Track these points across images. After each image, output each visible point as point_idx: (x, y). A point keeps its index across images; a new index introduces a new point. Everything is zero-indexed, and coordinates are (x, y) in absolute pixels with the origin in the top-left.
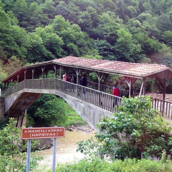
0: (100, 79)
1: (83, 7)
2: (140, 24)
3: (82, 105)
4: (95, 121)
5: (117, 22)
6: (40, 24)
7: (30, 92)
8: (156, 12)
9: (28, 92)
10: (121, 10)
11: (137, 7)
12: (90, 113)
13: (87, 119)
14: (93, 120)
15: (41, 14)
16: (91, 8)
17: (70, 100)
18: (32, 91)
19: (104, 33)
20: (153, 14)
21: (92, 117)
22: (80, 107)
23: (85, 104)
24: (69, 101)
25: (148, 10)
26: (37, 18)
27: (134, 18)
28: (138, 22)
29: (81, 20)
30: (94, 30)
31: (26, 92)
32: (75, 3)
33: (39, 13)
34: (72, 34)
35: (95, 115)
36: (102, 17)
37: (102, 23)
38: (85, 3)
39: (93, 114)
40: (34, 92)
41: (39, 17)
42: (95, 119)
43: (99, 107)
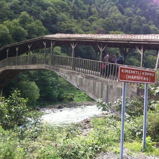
0: (102, 49)
1: (44, 7)
2: (90, 24)
3: (80, 76)
4: (95, 91)
5: (72, 21)
6: (7, 18)
7: (13, 69)
8: (101, 16)
9: (10, 69)
10: (75, 12)
11: (87, 11)
12: (89, 83)
13: (85, 90)
14: (93, 90)
15: (8, 10)
16: (51, 8)
17: (64, 72)
18: (15, 68)
19: (62, 29)
20: (99, 17)
21: (92, 88)
22: (76, 79)
23: (83, 75)
24: (63, 74)
25: (94, 14)
26: (5, 13)
27: (85, 20)
28: (88, 22)
29: (42, 17)
30: (54, 26)
31: (9, 69)
32: (37, 3)
33: (7, 9)
34: (35, 28)
35: (95, 85)
36: (60, 16)
37: (60, 21)
38: (46, 4)
39: (93, 85)
40: (18, 69)
41: (6, 13)
42: (95, 89)
43: (101, 77)
